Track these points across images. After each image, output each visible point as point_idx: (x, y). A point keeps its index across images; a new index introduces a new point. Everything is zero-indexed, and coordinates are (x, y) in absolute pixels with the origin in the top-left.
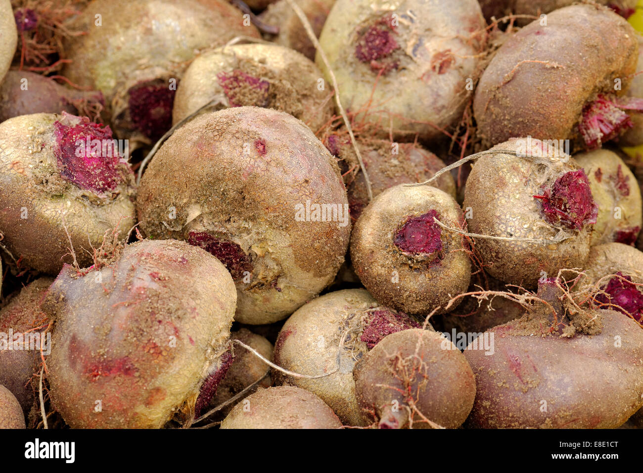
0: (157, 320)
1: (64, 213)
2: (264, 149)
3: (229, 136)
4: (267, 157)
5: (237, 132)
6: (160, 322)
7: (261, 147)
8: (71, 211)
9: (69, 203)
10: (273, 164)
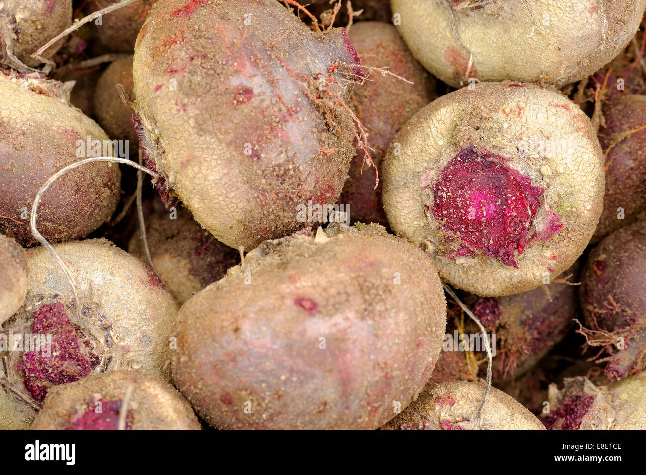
0: (196, 57)
1: (433, 130)
2: (302, 306)
3: (350, 290)
4: (289, 302)
5: (347, 301)
6: (192, 59)
7: (307, 305)
8: (432, 140)
9: (441, 143)
10: (278, 303)
